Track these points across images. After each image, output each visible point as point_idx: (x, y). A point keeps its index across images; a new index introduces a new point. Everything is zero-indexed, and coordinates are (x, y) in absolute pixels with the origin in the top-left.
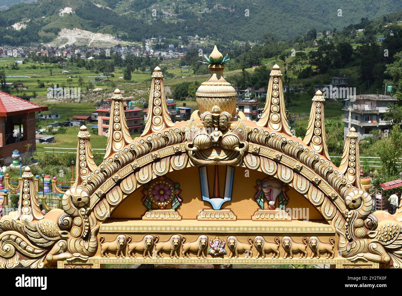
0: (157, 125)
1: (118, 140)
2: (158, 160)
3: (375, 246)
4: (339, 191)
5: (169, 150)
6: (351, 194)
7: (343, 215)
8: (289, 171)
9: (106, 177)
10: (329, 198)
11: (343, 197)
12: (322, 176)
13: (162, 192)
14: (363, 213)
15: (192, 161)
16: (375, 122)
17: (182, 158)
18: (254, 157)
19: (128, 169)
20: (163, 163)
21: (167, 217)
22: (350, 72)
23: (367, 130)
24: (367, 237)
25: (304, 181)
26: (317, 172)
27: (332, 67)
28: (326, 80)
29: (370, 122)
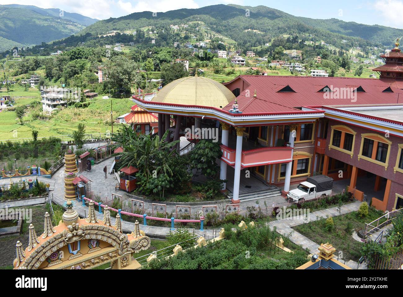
0: (50, 233)
1: (35, 243)
2: (53, 247)
3: (129, 249)
4: (117, 237)
5: (57, 242)
6: (121, 237)
7: (119, 243)
8: (100, 236)
9: (33, 259)
10: (114, 240)
11: (119, 238)
12: (111, 234)
13: (54, 255)
14: (125, 241)
15: (66, 243)
16: (58, 102)
17: (62, 243)
18: (88, 235)
19: (41, 253)
20: (55, 247)
21: (57, 263)
22: (40, 72)
23: (55, 106)
24: (127, 247)
25: (106, 237)
26: (110, 233)
27: (30, 70)
28: (28, 77)
29: (56, 102)
